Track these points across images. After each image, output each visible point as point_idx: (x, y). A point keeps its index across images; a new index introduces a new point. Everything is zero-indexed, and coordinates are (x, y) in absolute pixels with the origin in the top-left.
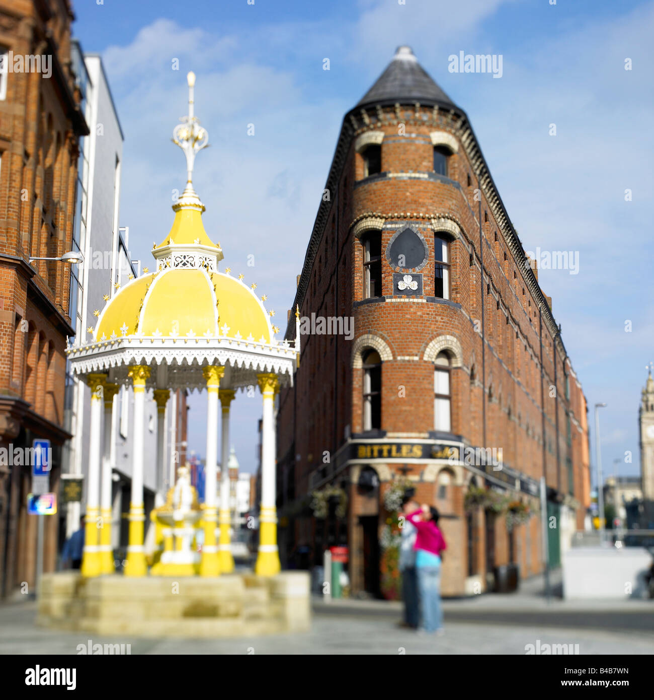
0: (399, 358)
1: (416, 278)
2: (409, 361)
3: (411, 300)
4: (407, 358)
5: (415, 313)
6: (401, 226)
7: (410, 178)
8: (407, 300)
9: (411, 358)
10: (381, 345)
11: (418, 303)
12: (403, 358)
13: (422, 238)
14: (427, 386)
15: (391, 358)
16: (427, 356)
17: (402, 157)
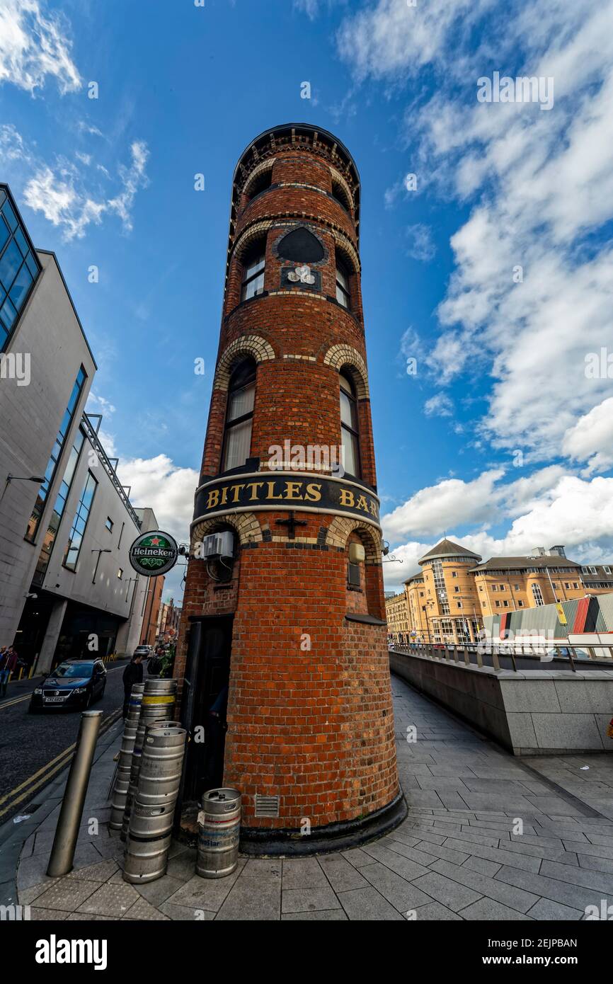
0: (286, 356)
1: (313, 272)
2: (301, 361)
3: (305, 294)
4: (298, 357)
5: (312, 308)
6: (293, 224)
7: (306, 188)
8: (300, 293)
9: (305, 358)
10: (258, 343)
11: (314, 299)
12: (291, 356)
13: (320, 239)
14: (330, 397)
15: (274, 357)
16: (329, 360)
17: (297, 171)
